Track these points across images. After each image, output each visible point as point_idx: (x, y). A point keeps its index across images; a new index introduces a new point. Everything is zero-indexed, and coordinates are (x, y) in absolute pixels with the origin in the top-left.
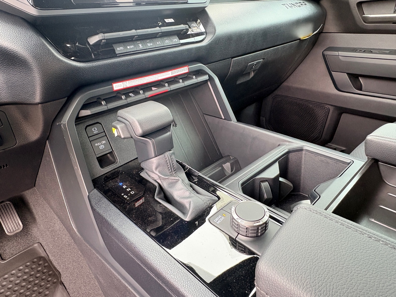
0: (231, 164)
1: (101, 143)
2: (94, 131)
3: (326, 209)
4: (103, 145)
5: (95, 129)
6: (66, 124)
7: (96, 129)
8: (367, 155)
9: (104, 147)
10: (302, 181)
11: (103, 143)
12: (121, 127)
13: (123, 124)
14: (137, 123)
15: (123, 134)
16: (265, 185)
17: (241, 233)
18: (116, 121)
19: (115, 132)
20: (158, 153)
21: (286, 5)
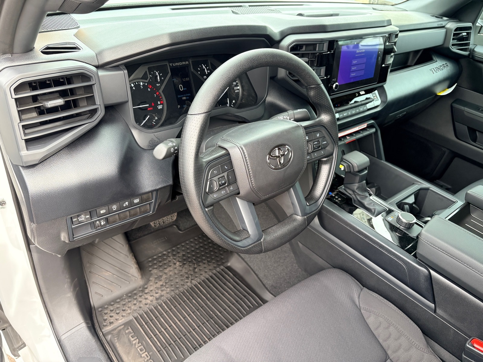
12: (346, 166)
13: (347, 164)
14: (356, 165)
15: (347, 169)
16: (407, 207)
17: (402, 225)
18: (342, 162)
19: (342, 168)
20: (361, 181)
21: (433, 69)
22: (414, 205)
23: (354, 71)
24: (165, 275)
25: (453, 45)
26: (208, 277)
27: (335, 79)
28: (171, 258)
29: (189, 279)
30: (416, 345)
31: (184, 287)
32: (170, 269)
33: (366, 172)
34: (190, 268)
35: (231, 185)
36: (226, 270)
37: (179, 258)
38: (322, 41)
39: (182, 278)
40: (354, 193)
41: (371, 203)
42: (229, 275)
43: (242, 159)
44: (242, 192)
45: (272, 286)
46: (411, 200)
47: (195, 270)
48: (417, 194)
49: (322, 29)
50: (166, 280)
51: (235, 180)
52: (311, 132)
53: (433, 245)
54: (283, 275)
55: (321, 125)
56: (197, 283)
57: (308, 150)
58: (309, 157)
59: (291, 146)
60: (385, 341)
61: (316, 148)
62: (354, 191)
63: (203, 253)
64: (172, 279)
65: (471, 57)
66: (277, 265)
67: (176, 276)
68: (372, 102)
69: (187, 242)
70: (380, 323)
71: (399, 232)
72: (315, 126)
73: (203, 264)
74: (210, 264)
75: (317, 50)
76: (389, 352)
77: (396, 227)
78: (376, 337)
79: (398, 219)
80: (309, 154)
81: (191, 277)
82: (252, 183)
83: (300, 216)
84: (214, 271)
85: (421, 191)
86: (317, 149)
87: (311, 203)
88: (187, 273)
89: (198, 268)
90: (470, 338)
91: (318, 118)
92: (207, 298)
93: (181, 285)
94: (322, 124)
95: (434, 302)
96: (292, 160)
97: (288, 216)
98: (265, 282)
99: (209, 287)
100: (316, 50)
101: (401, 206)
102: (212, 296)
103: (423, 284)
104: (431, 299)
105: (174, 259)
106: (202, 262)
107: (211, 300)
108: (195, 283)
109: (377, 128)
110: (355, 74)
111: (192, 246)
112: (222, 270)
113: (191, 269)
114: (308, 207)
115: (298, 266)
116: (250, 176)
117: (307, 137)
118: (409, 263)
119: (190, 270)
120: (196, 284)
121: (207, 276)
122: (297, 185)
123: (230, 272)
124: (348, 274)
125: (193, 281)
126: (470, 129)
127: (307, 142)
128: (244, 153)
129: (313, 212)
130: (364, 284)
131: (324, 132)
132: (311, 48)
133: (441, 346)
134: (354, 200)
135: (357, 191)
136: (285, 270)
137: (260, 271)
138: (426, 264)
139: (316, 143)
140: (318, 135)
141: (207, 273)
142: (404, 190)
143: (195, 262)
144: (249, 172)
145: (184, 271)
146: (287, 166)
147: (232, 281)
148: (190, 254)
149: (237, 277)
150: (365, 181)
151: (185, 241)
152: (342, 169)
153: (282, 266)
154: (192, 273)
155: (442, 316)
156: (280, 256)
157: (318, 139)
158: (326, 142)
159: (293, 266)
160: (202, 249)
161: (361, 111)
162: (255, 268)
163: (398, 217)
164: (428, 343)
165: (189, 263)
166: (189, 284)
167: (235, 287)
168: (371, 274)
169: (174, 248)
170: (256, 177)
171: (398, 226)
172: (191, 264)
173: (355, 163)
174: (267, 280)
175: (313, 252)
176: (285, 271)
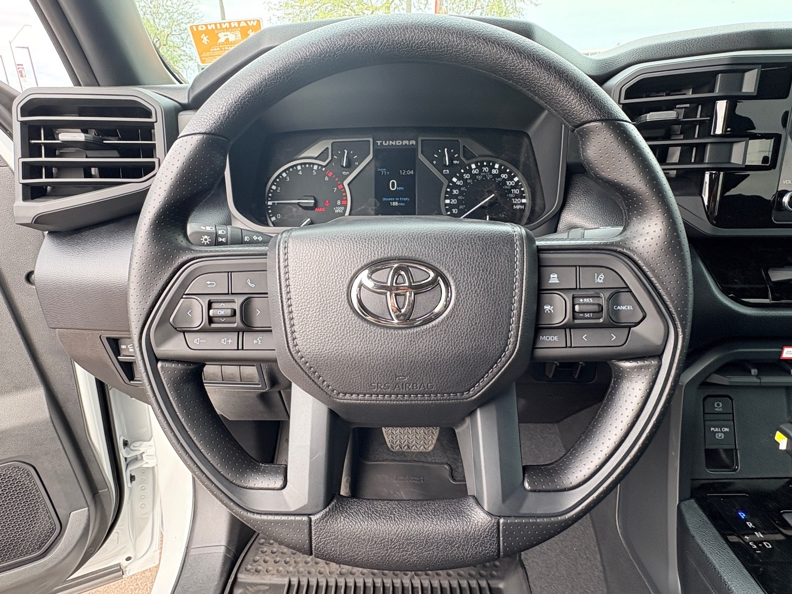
1: (721, 430)
2: (717, 408)
4: (723, 435)
5: (718, 405)
6: (684, 387)
7: (721, 406)
9: (723, 437)
11: (724, 430)
19: (782, 440)
26: (446, 586)
35: (257, 333)
43: (277, 268)
55: (615, 249)
58: (555, 338)
72: (594, 249)
75: (717, 90)
80: (552, 328)
83: (483, 509)
84: (464, 583)
86: (591, 320)
87: (536, 486)
94: (619, 249)
100: (712, 91)
108: (418, 584)
112: (480, 588)
116: (290, 318)
120: (417, 587)
125: (416, 578)
128: (284, 254)
129: (539, 517)
131: (626, 274)
139: (587, 300)
152: (783, 446)
157: (597, 291)
166: (406, 580)
170: (304, 325)
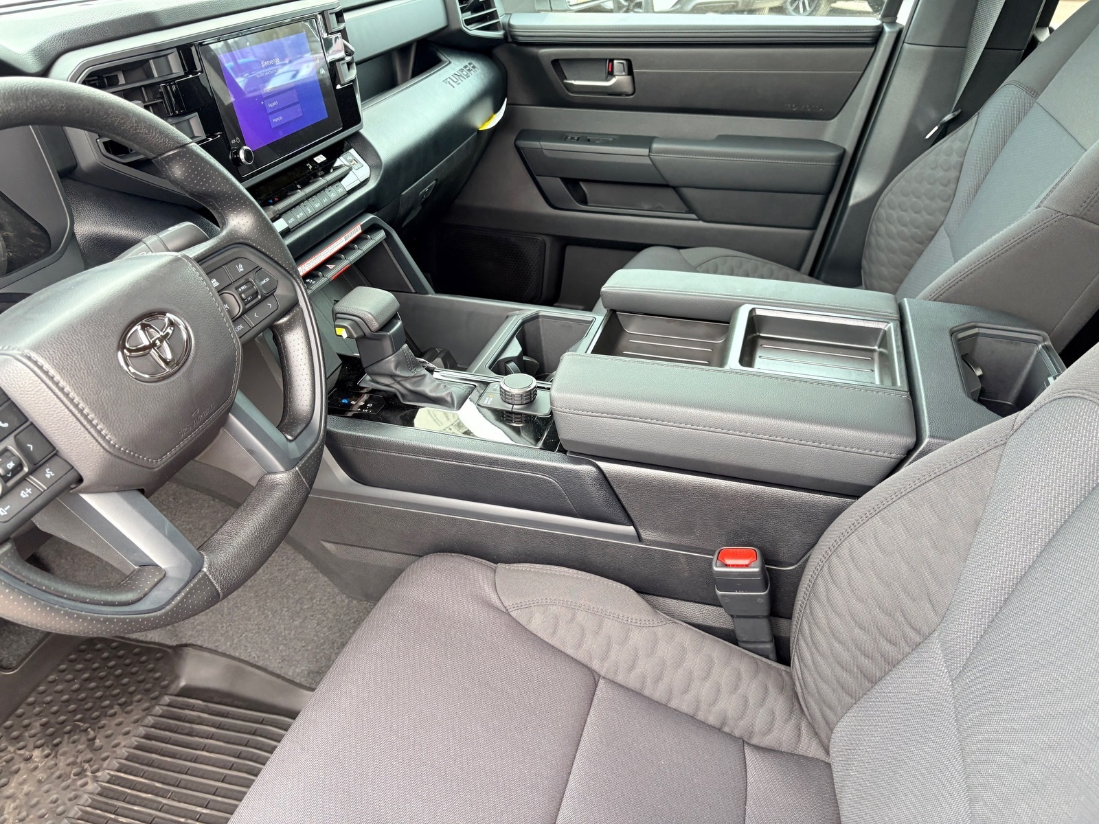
0: (442, 359)
3: (586, 352)
8: (605, 308)
10: (545, 358)
12: (351, 326)
13: (350, 322)
14: (370, 316)
15: (356, 333)
16: (512, 365)
17: (516, 402)
18: (338, 320)
19: (342, 332)
20: (396, 348)
21: (449, 80)
22: (525, 358)
23: (275, 111)
24: (9, 801)
25: (468, 22)
26: (137, 741)
27: (237, 138)
28: (10, 752)
29: (86, 776)
30: (634, 621)
31: (82, 801)
32: (21, 780)
33: (399, 323)
34: (76, 747)
35: (43, 467)
36: (180, 699)
37: (35, 738)
38: (159, 52)
39: (64, 784)
40: (395, 380)
41: (439, 385)
42: (193, 708)
43: (43, 385)
44: (89, 473)
45: (310, 672)
46: (515, 349)
47: (94, 743)
48: (521, 334)
49: (148, 23)
50: (19, 813)
51: (51, 449)
52: (219, 266)
53: (580, 412)
54: (324, 634)
55: (236, 242)
56: (112, 773)
57: (229, 312)
58: (241, 327)
59: (177, 310)
60: (579, 646)
61: (251, 300)
62: (392, 376)
63: (99, 694)
64: (34, 801)
65: (510, 40)
66: (301, 621)
67: (46, 787)
68: (351, 172)
69: (42, 688)
70: (556, 618)
71: (516, 420)
72: (224, 248)
73: (109, 718)
74: (129, 708)
75: (156, 75)
76: (595, 665)
77: (507, 412)
78: (559, 650)
79: (505, 395)
80: (235, 320)
81: (91, 766)
82: (104, 437)
83: (281, 472)
84: (150, 720)
85: (527, 326)
86: (253, 301)
87: (295, 433)
88: (73, 764)
89: (99, 736)
90: (713, 555)
91: (222, 229)
92: (157, 792)
93: (70, 800)
94: (238, 241)
95: (632, 523)
96: (195, 344)
97: (254, 485)
98: (290, 674)
99: (150, 764)
100: (152, 76)
101: (499, 367)
102: (166, 781)
103: (598, 497)
104: (624, 519)
105: (20, 749)
106: (105, 715)
107: (169, 791)
108: (109, 774)
109: (386, 228)
110: (281, 118)
111: (61, 692)
112: (169, 705)
113: (80, 747)
114: (293, 443)
115: (348, 597)
116: (90, 422)
117: (214, 280)
118: (556, 468)
119: (80, 752)
120: (112, 776)
121: (134, 741)
122: (241, 400)
123: (193, 698)
124: (456, 555)
125: (99, 774)
126: (566, 181)
127: (218, 292)
128: (41, 368)
129: (310, 450)
130: (495, 558)
131: (252, 258)
132: (139, 73)
133: (677, 599)
134: (403, 395)
135: (398, 372)
136: (323, 621)
137: (267, 656)
138: (585, 455)
139: (243, 288)
140: (241, 269)
141: (131, 734)
142: (495, 336)
143: (87, 725)
144: (81, 411)
145: (62, 764)
146: (189, 363)
147: (206, 716)
148: (61, 715)
149: (215, 700)
150: (406, 346)
151: (34, 689)
152: (345, 335)
153: (312, 616)
154: (89, 756)
155: (655, 541)
156: (297, 597)
157: (245, 277)
158: (267, 279)
159: (337, 603)
160: (93, 685)
161: (333, 200)
162: (252, 655)
163: (501, 391)
164: (654, 606)
165: (69, 738)
166: (91, 787)
167: (219, 727)
168: (500, 529)
169: (8, 723)
170: (107, 418)
171: (508, 407)
172: (76, 737)
173: (366, 313)
174: (293, 667)
175: (364, 547)
176: (324, 624)
